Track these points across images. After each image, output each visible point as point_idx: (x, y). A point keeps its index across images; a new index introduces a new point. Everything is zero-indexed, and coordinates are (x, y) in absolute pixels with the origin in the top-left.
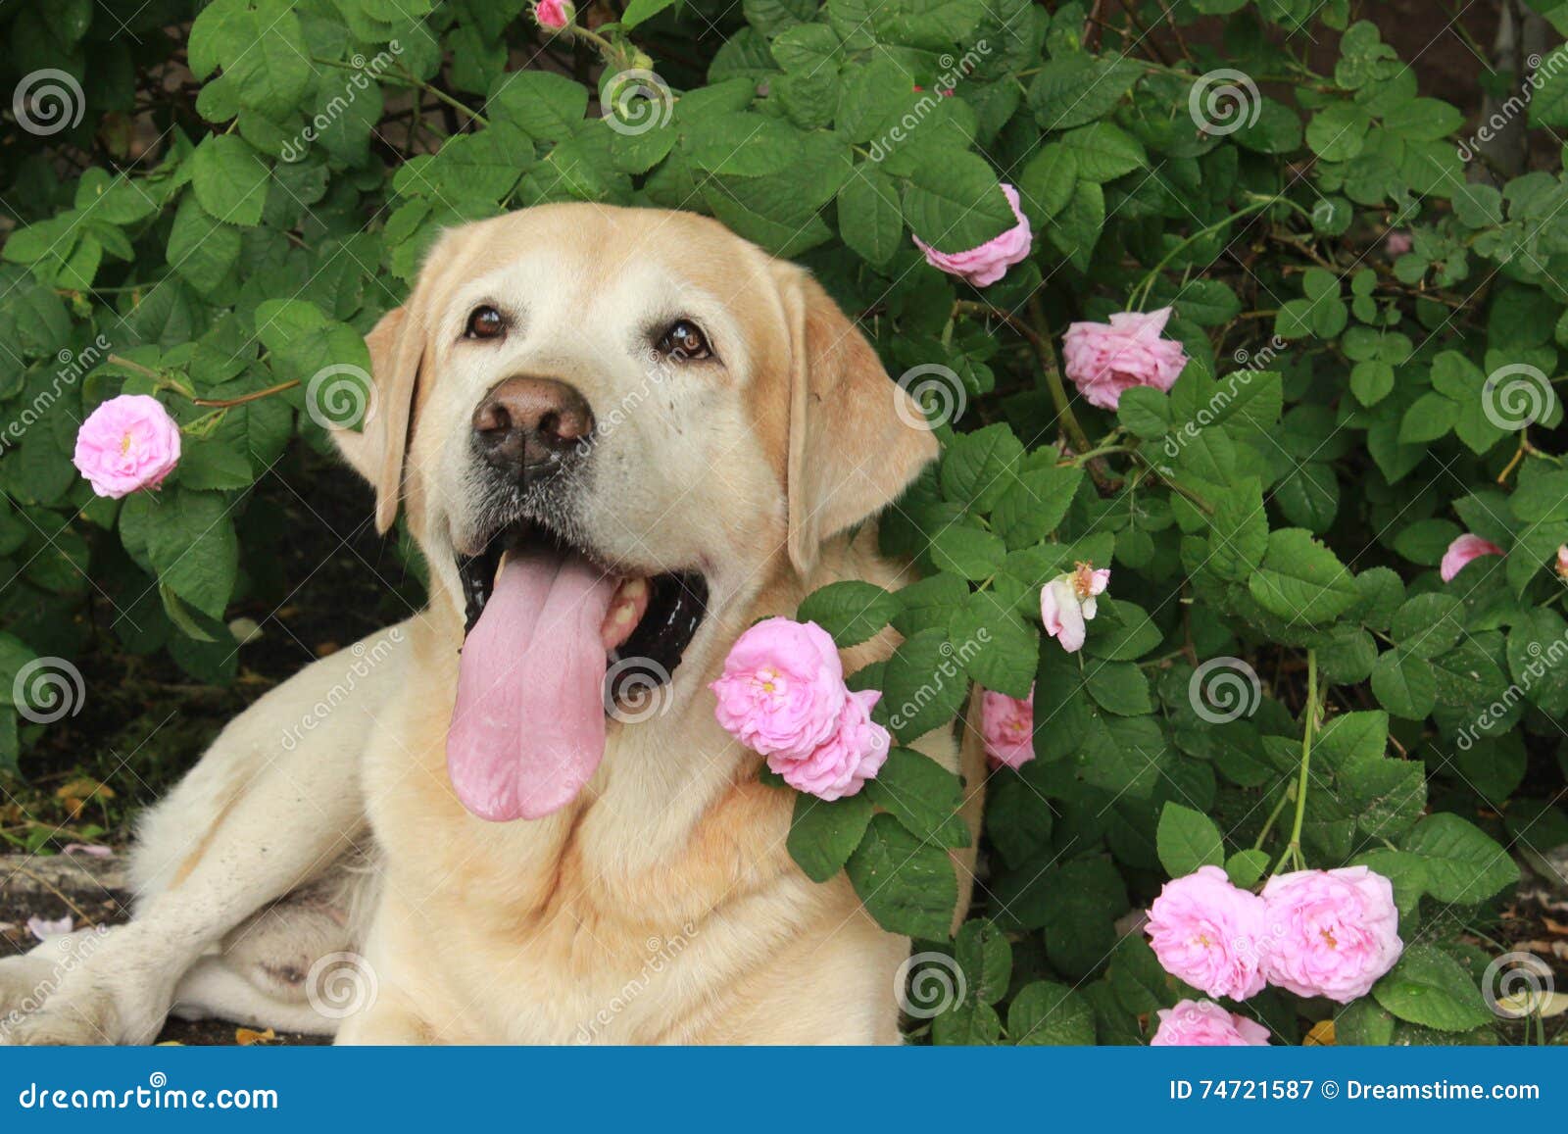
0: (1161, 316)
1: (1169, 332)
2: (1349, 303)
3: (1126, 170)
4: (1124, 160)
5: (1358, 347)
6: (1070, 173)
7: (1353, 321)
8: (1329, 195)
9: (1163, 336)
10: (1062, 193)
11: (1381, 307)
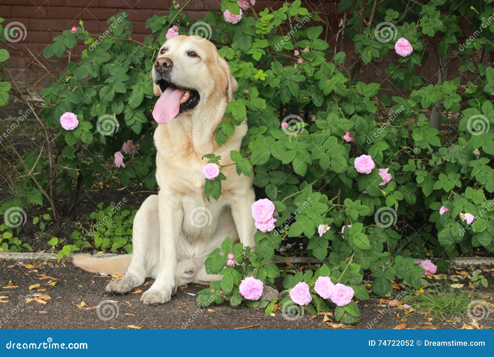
0: (387, 169)
1: (389, 172)
2: (416, 165)
3: (386, 149)
4: (386, 147)
5: (417, 173)
6: (377, 150)
7: (417, 169)
8: (417, 147)
9: (388, 173)
10: (376, 153)
11: (422, 166)
